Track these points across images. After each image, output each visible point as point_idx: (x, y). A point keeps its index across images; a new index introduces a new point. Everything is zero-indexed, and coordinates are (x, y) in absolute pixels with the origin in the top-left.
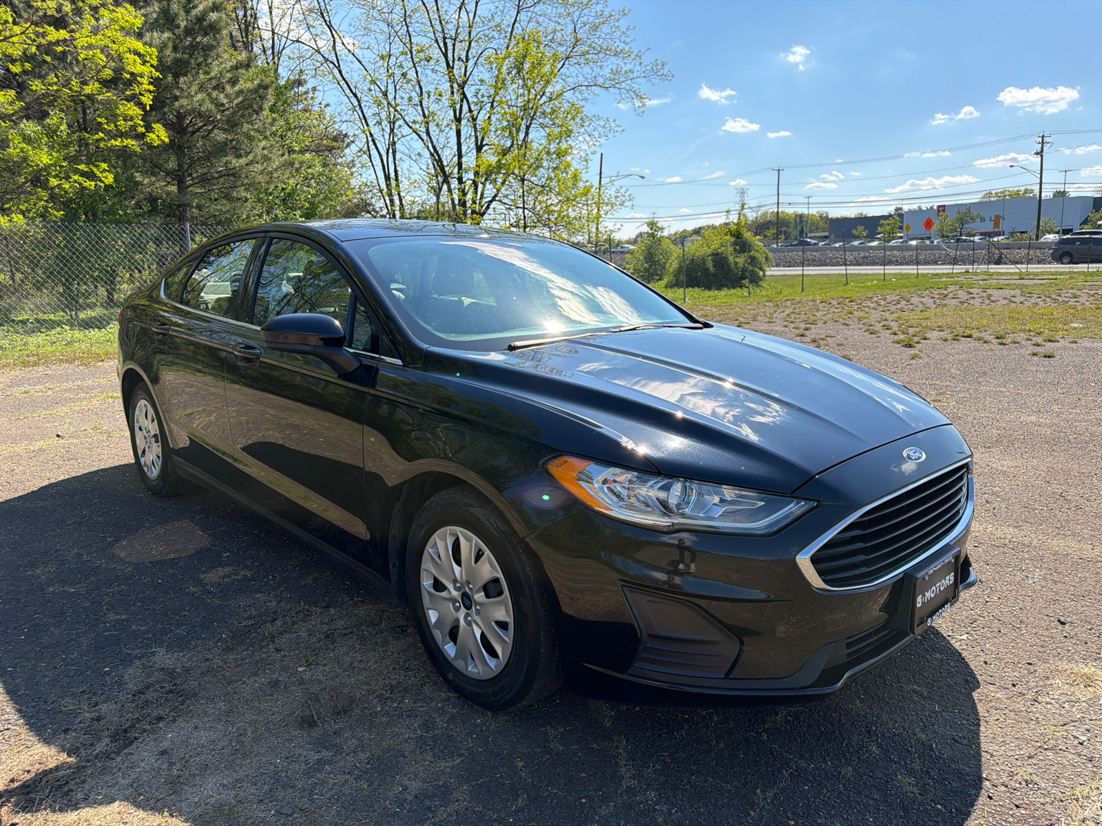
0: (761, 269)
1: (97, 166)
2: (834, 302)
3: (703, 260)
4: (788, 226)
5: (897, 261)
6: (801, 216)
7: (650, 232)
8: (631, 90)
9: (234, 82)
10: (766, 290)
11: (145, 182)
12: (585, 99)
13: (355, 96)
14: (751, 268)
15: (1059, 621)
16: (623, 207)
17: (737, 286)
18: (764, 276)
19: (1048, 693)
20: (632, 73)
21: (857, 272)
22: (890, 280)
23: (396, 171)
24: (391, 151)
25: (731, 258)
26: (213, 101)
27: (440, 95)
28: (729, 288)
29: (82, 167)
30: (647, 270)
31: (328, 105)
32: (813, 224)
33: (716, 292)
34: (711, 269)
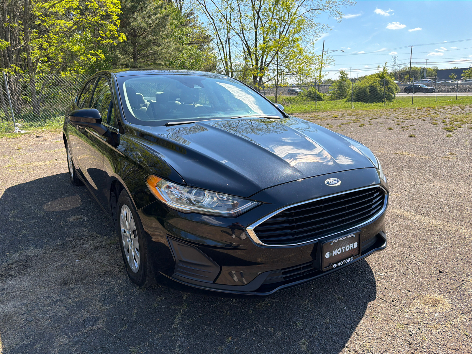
0: (393, 93)
1: (98, 51)
2: (424, 110)
3: (365, 88)
4: (417, 74)
5: (469, 90)
6: (424, 69)
7: (341, 76)
8: (335, 11)
9: (155, 14)
10: (394, 104)
11: (121, 58)
12: (314, 16)
13: (212, 18)
14: (388, 93)
15: (439, 271)
16: (330, 65)
17: (381, 101)
18: (395, 97)
19: (409, 307)
20: (336, 3)
21: (445, 95)
22: (460, 99)
23: (230, 51)
24: (227, 42)
25: (378, 88)
26: (146, 23)
27: (247, 16)
28: (376, 102)
29: (92, 52)
30: (339, 94)
31: (203, 23)
32: (430, 72)
33: (370, 104)
34: (368, 93)
